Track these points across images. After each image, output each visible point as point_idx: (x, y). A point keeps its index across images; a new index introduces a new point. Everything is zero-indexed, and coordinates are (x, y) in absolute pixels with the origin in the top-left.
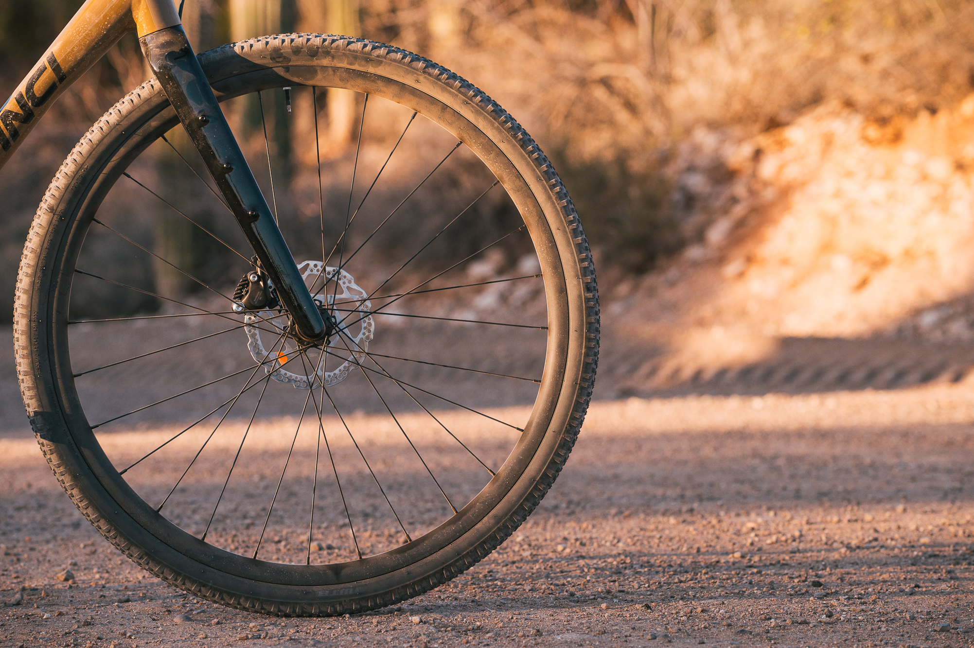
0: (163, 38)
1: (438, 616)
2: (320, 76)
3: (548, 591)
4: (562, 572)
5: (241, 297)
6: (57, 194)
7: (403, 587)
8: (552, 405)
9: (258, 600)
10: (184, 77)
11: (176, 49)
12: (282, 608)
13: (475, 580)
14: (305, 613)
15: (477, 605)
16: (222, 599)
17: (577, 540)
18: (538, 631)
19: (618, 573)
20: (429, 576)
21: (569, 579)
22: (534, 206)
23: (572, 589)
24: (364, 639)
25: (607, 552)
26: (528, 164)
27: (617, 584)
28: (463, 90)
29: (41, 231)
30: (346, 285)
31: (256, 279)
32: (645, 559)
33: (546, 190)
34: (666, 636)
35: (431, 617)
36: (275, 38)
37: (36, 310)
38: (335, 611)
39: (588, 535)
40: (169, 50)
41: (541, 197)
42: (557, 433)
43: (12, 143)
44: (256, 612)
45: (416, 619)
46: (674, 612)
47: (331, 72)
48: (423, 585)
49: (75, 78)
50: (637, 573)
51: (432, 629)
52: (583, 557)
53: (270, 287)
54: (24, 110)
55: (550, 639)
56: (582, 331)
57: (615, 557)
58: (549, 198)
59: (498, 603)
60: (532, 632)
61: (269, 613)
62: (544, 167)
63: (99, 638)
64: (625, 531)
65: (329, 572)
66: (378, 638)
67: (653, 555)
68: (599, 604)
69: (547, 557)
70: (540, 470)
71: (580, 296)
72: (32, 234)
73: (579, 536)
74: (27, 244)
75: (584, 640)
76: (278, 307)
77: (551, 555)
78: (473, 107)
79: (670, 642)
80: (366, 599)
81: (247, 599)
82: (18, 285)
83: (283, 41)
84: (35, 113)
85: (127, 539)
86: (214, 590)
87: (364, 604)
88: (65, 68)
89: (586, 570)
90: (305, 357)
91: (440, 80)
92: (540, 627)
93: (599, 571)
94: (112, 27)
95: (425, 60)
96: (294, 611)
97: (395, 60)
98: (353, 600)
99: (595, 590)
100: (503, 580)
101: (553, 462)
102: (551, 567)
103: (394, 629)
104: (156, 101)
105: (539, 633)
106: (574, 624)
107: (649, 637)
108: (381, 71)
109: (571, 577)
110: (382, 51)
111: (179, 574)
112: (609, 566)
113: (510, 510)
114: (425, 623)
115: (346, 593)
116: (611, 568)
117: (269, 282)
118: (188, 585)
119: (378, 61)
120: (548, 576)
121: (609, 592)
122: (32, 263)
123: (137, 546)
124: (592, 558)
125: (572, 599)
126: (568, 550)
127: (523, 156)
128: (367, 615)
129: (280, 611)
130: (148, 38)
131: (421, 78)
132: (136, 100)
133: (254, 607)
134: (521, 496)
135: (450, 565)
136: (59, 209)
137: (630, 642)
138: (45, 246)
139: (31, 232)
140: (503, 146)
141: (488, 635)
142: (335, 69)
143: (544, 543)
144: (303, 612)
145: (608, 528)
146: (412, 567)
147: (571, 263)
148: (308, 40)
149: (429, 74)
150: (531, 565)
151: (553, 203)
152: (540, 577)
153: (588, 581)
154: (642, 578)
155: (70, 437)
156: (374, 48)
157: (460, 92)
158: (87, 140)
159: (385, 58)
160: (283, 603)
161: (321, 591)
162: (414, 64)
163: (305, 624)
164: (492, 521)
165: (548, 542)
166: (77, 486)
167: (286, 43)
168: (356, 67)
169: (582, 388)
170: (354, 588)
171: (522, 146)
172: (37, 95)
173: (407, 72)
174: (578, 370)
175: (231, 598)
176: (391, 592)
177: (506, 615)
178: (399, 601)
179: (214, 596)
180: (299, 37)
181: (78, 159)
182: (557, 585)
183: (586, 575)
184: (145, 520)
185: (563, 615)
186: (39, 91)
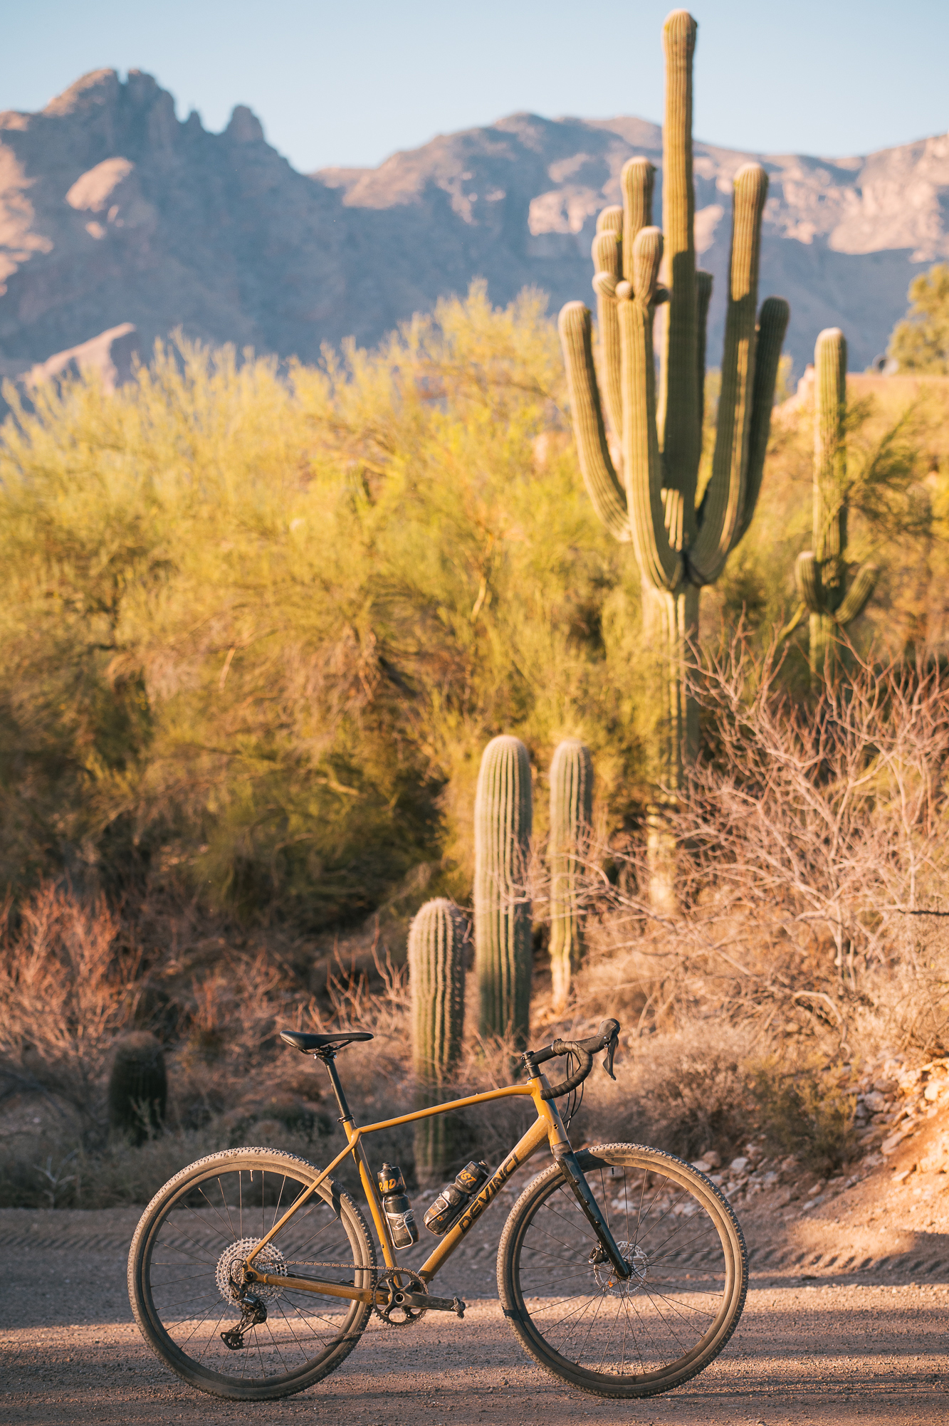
0: (561, 1147)
2: (626, 1162)
3: (727, 1391)
4: (735, 1384)
5: (593, 1257)
6: (515, 1213)
7: (661, 1387)
10: (570, 1164)
11: (565, 1151)
12: (611, 1394)
17: (745, 1371)
19: (760, 1384)
20: (673, 1382)
22: (719, 1219)
23: (738, 1390)
31: (599, 1250)
36: (607, 1146)
37: (506, 1263)
40: (563, 1153)
42: (730, 1319)
43: (497, 1191)
45: (669, 1399)
47: (631, 1161)
48: (672, 1386)
49: (524, 1163)
50: (769, 1384)
51: (676, 1403)
52: (746, 1378)
53: (605, 1253)
54: (502, 1178)
55: (725, 1407)
56: (741, 1274)
57: (761, 1378)
61: (605, 1396)
64: (769, 1367)
65: (631, 1380)
68: (748, 1396)
69: (729, 1378)
70: (722, 1335)
72: (504, 1230)
75: (739, 1407)
76: (608, 1262)
78: (702, 1186)
80: (646, 1391)
81: (596, 1390)
84: (507, 1178)
85: (545, 1364)
86: (582, 1386)
87: (645, 1393)
88: (519, 1159)
90: (619, 1284)
92: (722, 1403)
93: (751, 1384)
94: (539, 1142)
96: (616, 1396)
97: (659, 1155)
98: (641, 1391)
100: (707, 1386)
104: (557, 1173)
106: (736, 1402)
108: (652, 1160)
110: (654, 1151)
111: (566, 1379)
117: (604, 1251)
118: (570, 1383)
119: (652, 1156)
120: (728, 1385)
124: (750, 1378)
128: (647, 1398)
129: (609, 1395)
130: (554, 1147)
131: (670, 1163)
132: (548, 1173)
133: (598, 1394)
135: (683, 1378)
136: (516, 1220)
138: (510, 1236)
141: (700, 1405)
142: (633, 1159)
144: (620, 1396)
145: (761, 1366)
146: (667, 1378)
147: (736, 1244)
148: (621, 1147)
149: (674, 1162)
152: (722, 1386)
154: (771, 1387)
155: (520, 1319)
156: (650, 1150)
158: (528, 1190)
159: (655, 1154)
160: (610, 1392)
161: (627, 1387)
163: (622, 1401)
164: (702, 1359)
167: (611, 1148)
168: (642, 1158)
169: (741, 1300)
170: (642, 1387)
172: (508, 1170)
173: (664, 1160)
174: (739, 1292)
175: (589, 1390)
176: (657, 1389)
177: (709, 1399)
178: (660, 1392)
179: (581, 1389)
180: (617, 1145)
181: (524, 1198)
182: (732, 1389)
183: (746, 1385)
184: (551, 1354)
185: (732, 1399)
186: (509, 1168)
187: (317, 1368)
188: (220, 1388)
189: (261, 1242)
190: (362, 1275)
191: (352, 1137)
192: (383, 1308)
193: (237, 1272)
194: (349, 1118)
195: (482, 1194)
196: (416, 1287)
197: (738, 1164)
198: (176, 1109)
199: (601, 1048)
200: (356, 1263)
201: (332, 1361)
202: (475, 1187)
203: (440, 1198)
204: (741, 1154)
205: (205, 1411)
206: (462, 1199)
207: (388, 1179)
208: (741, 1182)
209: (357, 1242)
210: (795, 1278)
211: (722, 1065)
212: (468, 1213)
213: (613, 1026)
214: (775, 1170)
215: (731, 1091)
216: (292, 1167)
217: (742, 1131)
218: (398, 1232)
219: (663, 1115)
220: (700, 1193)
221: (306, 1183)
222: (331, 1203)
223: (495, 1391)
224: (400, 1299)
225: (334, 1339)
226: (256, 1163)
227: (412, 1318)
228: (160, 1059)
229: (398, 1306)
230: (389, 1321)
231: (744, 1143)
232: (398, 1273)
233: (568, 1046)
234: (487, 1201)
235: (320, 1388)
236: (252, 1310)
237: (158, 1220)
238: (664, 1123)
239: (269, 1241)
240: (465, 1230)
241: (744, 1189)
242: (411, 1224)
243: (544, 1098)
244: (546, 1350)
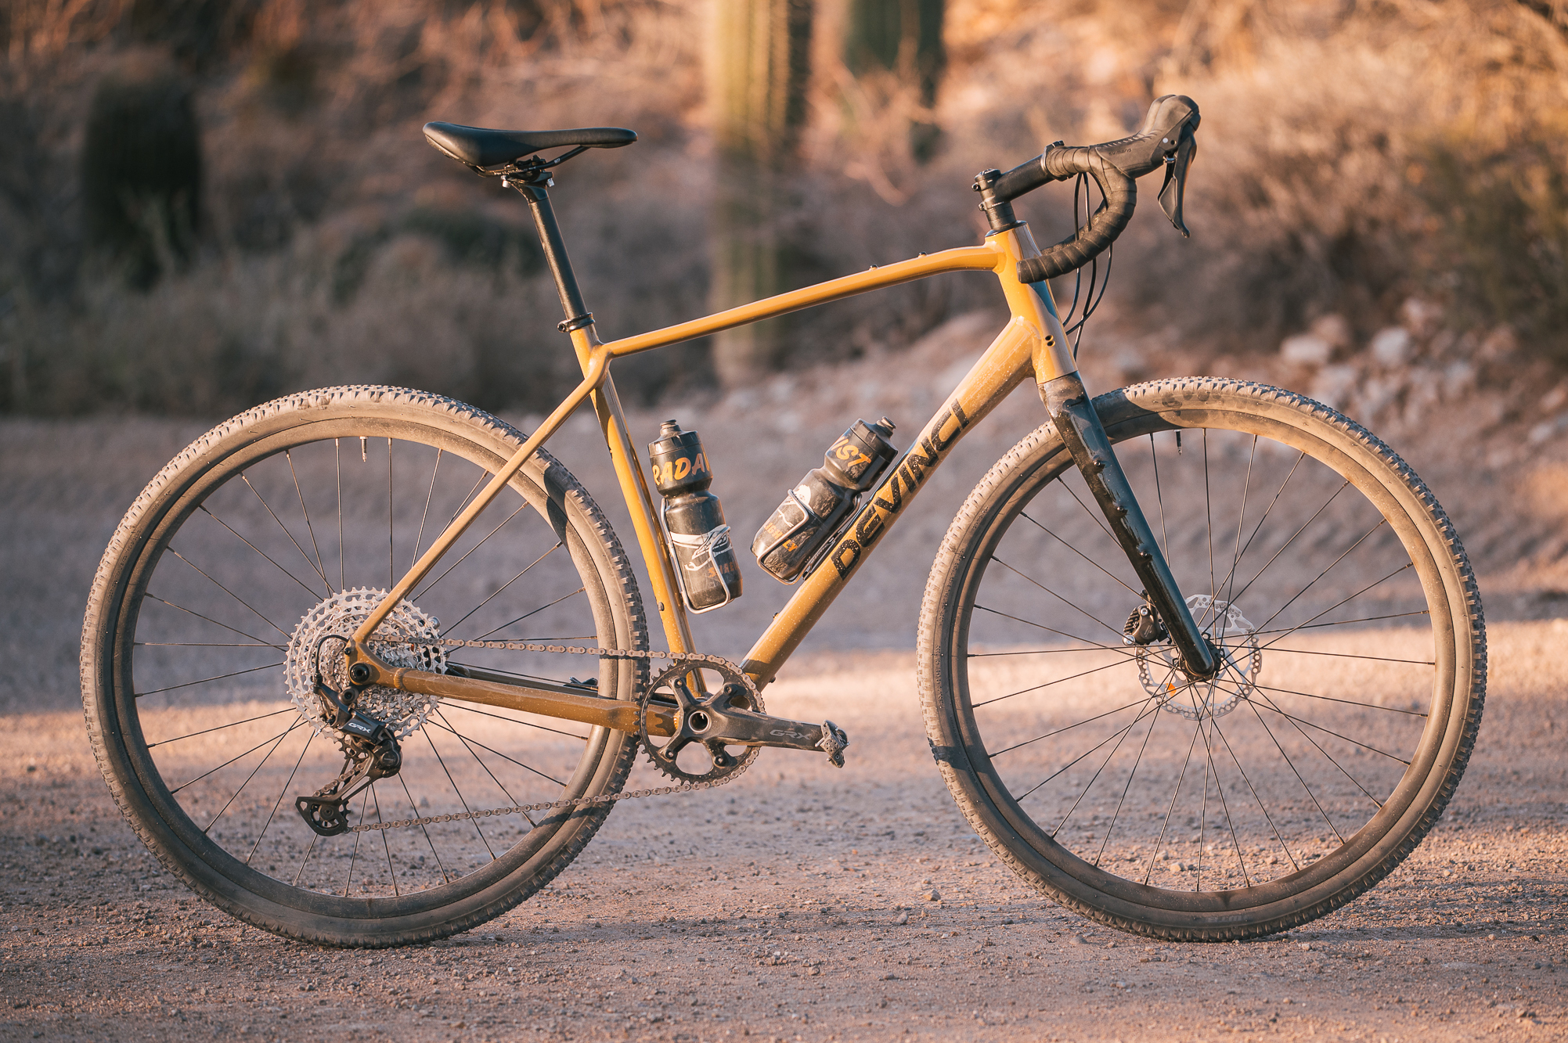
0: (1063, 385)
1: (1326, 944)
2: (1210, 418)
3: (1434, 921)
4: (1448, 901)
5: (1132, 631)
6: (958, 534)
7: (1290, 915)
8: (1438, 740)
9: (1150, 924)
10: (1081, 423)
11: (1073, 397)
12: (1173, 933)
13: (1359, 910)
14: (1195, 938)
15: (1363, 933)
16: (1115, 923)
17: (1465, 863)
18: (1426, 959)
19: (1509, 902)
20: (1316, 905)
21: (1456, 909)
22: (1421, 545)
23: (1459, 919)
24: (1260, 964)
25: (1498, 878)
26: (1415, 504)
27: (1506, 914)
28: (1350, 432)
29: (944, 570)
30: (1235, 618)
31: (1146, 613)
32: (1539, 887)
33: (1433, 529)
34: (1550, 966)
35: (1320, 944)
36: (1167, 383)
37: (939, 644)
38: (1225, 937)
39: (1478, 858)
40: (1067, 398)
41: (1428, 537)
42: (1444, 767)
43: (917, 484)
44: (1147, 936)
45: (1305, 946)
46: (1561, 943)
47: (1221, 415)
49: (977, 422)
50: (1529, 903)
51: (1323, 955)
52: (1472, 885)
53: (1160, 620)
54: (929, 455)
55: (1438, 966)
56: (1468, 667)
57: (1506, 884)
58: (1436, 537)
59: (1384, 932)
60: (1420, 960)
61: (1160, 938)
62: (1431, 507)
63: (1009, 958)
64: (1520, 853)
65: (1218, 899)
66: (1273, 963)
67: (1549, 882)
68: (1487, 935)
69: (1432, 883)
70: (1427, 804)
71: (1466, 634)
72: (934, 572)
73: (1467, 859)
74: (930, 580)
75: (1471, 969)
76: (1168, 639)
77: (1436, 881)
78: (1360, 448)
79: (1553, 971)
80: (1255, 926)
81: (1139, 923)
82: (921, 619)
83: (1175, 386)
84: (939, 457)
85: (1024, 864)
86: (1107, 914)
87: (1252, 930)
88: (968, 414)
89: (1474, 899)
90: (1193, 689)
91: (1328, 423)
92: (1428, 956)
93: (1488, 901)
94: (1013, 375)
95: (1313, 403)
96: (1185, 937)
97: (1283, 404)
98: (1242, 927)
99: (1483, 920)
100: (1387, 908)
101: (1439, 796)
102: (1436, 895)
103: (1287, 955)
104: (1054, 445)
105: (1427, 961)
106: (1461, 953)
107: (1533, 967)
108: (1269, 414)
109: (1458, 906)
110: (1272, 395)
111: (1074, 899)
112: (1499, 894)
113: (1396, 842)
114: (1314, 950)
115: (1235, 920)
116: (1501, 898)
117: (1159, 616)
118: (1082, 909)
119: (1267, 405)
120: (1433, 905)
121: (1497, 923)
122: (935, 600)
123: (1033, 871)
124: (1481, 885)
125: (1459, 929)
126: (1455, 876)
127: (1409, 496)
128: (1255, 942)
129: (1170, 935)
130: (1047, 386)
131: (1309, 421)
132: (1033, 444)
133: (1145, 931)
134: (1407, 829)
135: (1337, 895)
136: (960, 549)
137: (1515, 971)
138: (947, 583)
139: (934, 570)
140: (1389, 486)
141: (1378, 962)
142: (1225, 413)
143: (1427, 867)
144: (1193, 937)
145: (1501, 850)
146: (1299, 896)
147: (1458, 601)
148: (1199, 385)
149: (1317, 417)
150: (1414, 892)
151: (1440, 542)
152: (1425, 905)
153: (1477, 911)
154: (1533, 909)
155: (970, 766)
156: (1263, 392)
157: (1348, 435)
158: (987, 482)
159: (1274, 402)
160: (1173, 929)
161: (1210, 917)
162: (1303, 407)
163: (1198, 948)
164: (1379, 853)
165: (1433, 866)
166: (977, 813)
167: (1177, 388)
168: (1246, 410)
169: (1468, 724)
170: (1243, 915)
171: (1408, 487)
172: (942, 440)
173: (1296, 415)
174: (1465, 706)
175: (1123, 923)
176: (1279, 920)
177: (1395, 943)
178: (1287, 929)
179: (1107, 920)
180: (1191, 381)
181: (979, 500)
182: (1444, 915)
183: (1474, 904)
184: (1040, 845)
185: (1450, 944)
186: (943, 435)
187: (517, 874)
188: (297, 921)
189: (386, 597)
190: (615, 670)
191: (592, 364)
192: (661, 742)
193: (334, 663)
194: (582, 321)
195: (885, 492)
196: (737, 696)
197: (1390, 344)
198: (218, 207)
199: (1155, 163)
200: (603, 643)
201: (549, 859)
202: (868, 476)
203: (790, 501)
204: (1393, 319)
205: (261, 977)
206: (838, 502)
207: (673, 458)
208: (1394, 383)
209: (603, 598)
210: (1522, 594)
211: (1357, 137)
212: (851, 535)
213: (1183, 114)
214: (1468, 357)
215: (1374, 191)
216: (456, 430)
217: (1397, 274)
218: (697, 575)
219: (1232, 244)
220: (1378, 486)
221: (487, 465)
222: (543, 512)
223: (908, 917)
224: (701, 723)
225: (552, 812)
226: (372, 422)
227: (727, 764)
228: (185, 107)
229: (696, 739)
230: (675, 772)
231: (1401, 299)
232: (696, 667)
233: (1081, 160)
234: (896, 507)
235: (526, 914)
236: (368, 747)
237: (149, 546)
238: (1232, 261)
239: (405, 595)
240: (845, 572)
241: (1402, 397)
242: (725, 557)
243: (1026, 278)
244: (1027, 833)
